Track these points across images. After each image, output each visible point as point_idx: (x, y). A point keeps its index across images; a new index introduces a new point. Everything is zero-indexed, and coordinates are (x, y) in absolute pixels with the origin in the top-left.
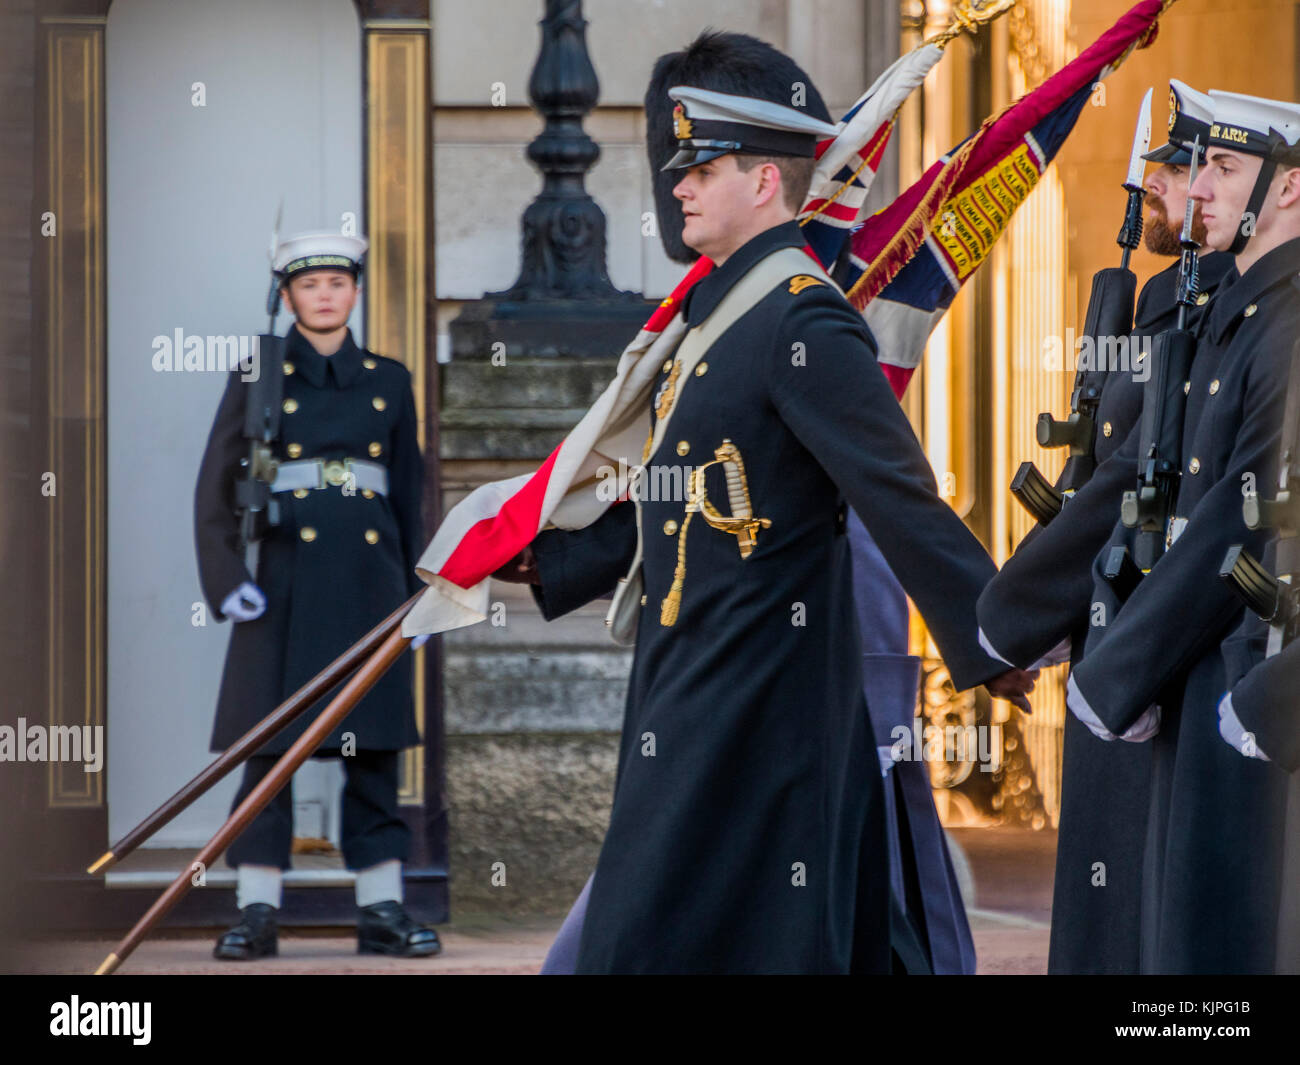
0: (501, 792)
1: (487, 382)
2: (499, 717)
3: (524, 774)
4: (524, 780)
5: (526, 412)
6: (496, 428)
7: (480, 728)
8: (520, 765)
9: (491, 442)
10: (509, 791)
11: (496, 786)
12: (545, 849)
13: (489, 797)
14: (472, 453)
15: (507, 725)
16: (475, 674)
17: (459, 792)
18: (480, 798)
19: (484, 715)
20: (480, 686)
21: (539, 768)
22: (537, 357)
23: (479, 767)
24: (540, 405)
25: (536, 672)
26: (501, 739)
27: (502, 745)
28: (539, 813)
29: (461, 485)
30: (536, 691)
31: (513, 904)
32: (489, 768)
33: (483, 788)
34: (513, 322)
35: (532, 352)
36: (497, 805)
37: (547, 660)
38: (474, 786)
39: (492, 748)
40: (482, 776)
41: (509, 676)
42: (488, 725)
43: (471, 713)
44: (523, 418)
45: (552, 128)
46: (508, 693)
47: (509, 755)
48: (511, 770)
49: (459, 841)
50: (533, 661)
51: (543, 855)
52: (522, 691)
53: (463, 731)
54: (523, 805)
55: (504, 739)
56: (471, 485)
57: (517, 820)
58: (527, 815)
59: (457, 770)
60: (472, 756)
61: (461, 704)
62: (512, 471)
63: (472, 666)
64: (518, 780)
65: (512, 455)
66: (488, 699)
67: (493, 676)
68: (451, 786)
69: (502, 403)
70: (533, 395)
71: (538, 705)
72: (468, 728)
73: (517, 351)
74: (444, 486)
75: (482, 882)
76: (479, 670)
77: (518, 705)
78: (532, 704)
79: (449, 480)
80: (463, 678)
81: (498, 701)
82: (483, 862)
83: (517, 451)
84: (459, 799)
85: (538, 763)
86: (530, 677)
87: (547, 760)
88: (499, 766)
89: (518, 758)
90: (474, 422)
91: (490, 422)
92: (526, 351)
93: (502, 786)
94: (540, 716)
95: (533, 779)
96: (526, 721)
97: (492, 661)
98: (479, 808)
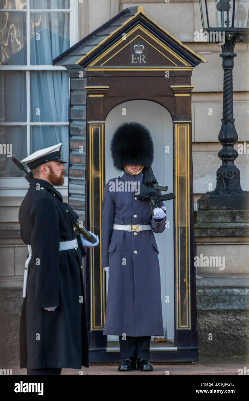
0: (213, 326)
1: (208, 216)
2: (212, 306)
3: (219, 321)
4: (219, 322)
5: (218, 224)
6: (210, 229)
7: (207, 309)
8: (218, 318)
9: (209, 232)
10: (215, 326)
11: (211, 324)
12: (225, 341)
13: (209, 327)
14: (204, 235)
15: (214, 308)
16: (205, 294)
17: (202, 326)
18: (207, 327)
19: (208, 305)
20: (206, 298)
21: (223, 320)
22: (221, 209)
23: (206, 319)
24: (222, 222)
25: (222, 294)
26: (212, 312)
27: (213, 314)
28: (223, 332)
29: (201, 243)
30: (222, 299)
31: (216, 356)
32: (209, 319)
33: (208, 325)
34: (215, 200)
35: (220, 208)
36: (212, 329)
37: (224, 291)
38: (205, 324)
39: (210, 314)
40: (207, 321)
41: (214, 295)
42: (209, 308)
43: (204, 305)
44: (217, 226)
45: (225, 147)
46: (214, 299)
47: (215, 316)
48: (215, 320)
49: (202, 339)
50: (220, 291)
51: (224, 343)
52: (218, 299)
53: (202, 310)
54: (219, 329)
55: (213, 312)
56: (204, 243)
57: (217, 333)
58: (220, 332)
59: (201, 320)
60: (205, 316)
61: (201, 302)
62: (214, 240)
63: (204, 292)
64: (217, 323)
65: (215, 235)
66: (209, 301)
67: (210, 295)
68: (199, 324)
69: (212, 221)
70: (220, 219)
71: (222, 303)
72: (204, 309)
73: (216, 207)
74: (196, 244)
75: (208, 350)
76: (206, 293)
77: (217, 303)
78: (221, 302)
79: (198, 242)
80: (202, 295)
81: (211, 302)
82: (208, 345)
83: (216, 234)
84: (201, 328)
85: (223, 318)
86: (220, 295)
87: (225, 317)
88: (212, 319)
89: (217, 317)
90: (204, 226)
91: (208, 226)
92: (218, 207)
93: (213, 324)
94: (223, 305)
95: (221, 322)
96: (219, 307)
97: (210, 291)
98: (207, 330)
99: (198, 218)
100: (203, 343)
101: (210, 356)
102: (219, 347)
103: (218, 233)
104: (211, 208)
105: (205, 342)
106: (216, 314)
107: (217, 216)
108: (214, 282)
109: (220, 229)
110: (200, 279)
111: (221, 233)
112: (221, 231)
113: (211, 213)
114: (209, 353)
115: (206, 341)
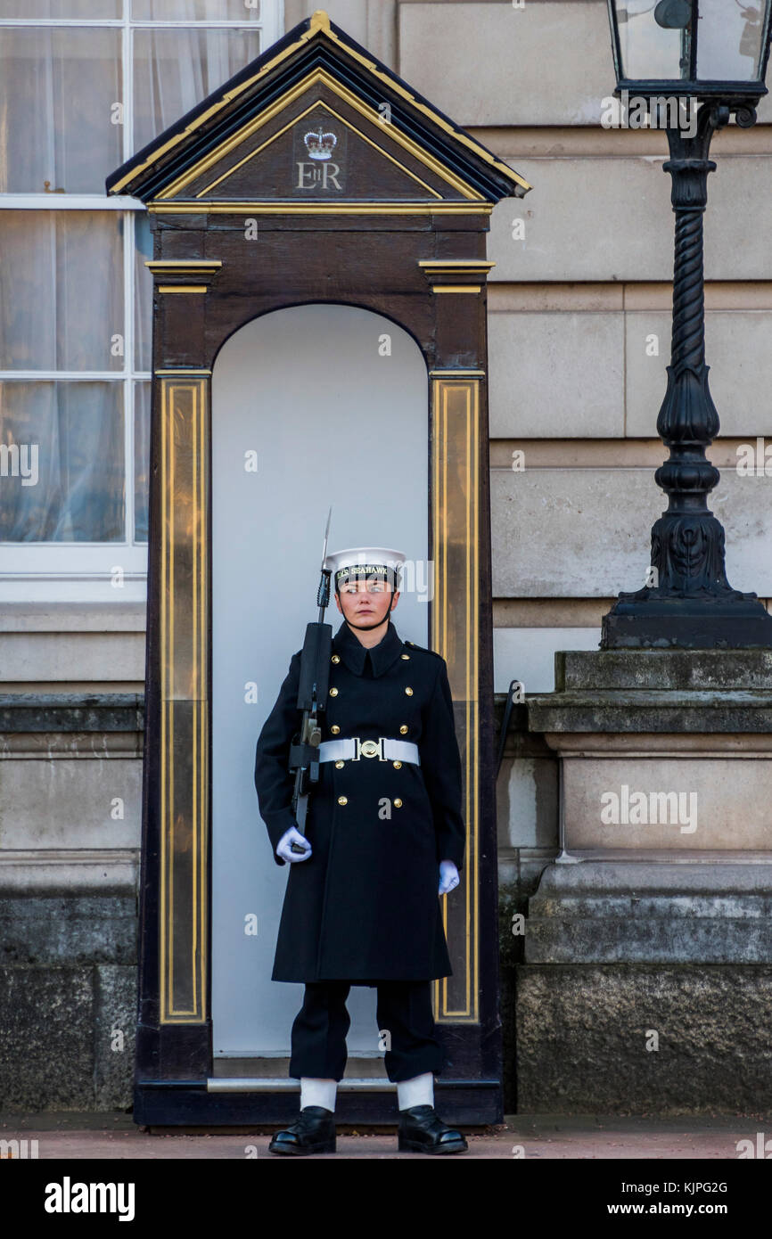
0: (606, 1012)
1: (600, 670)
2: (604, 951)
3: (626, 998)
4: (624, 1002)
5: (631, 694)
6: (601, 708)
7: (588, 960)
8: (622, 990)
9: (597, 719)
10: (612, 1012)
11: (602, 1007)
12: (644, 1061)
13: (595, 1017)
14: (582, 729)
15: (611, 957)
16: (584, 912)
17: (572, 1013)
18: (587, 1017)
19: (592, 948)
20: (587, 923)
21: (639, 993)
22: (651, 646)
23: (586, 992)
24: (645, 688)
25: (637, 912)
26: (605, 969)
27: (606, 974)
28: (638, 1031)
29: (577, 754)
30: (637, 928)
31: (616, 1108)
32: (595, 992)
33: (590, 1008)
34: (631, 618)
35: (647, 643)
36: (601, 1023)
37: (646, 902)
38: (582, 1008)
39: (597, 975)
40: (589, 999)
41: (614, 915)
42: (595, 957)
43: (580, 946)
44: (623, 699)
45: (677, 455)
46: (612, 929)
47: (612, 982)
48: (614, 994)
49: (570, 1054)
50: (633, 902)
51: (641, 1066)
52: (624, 928)
53: (574, 961)
54: (625, 1024)
55: (608, 968)
56: (587, 754)
57: (619, 1036)
58: (628, 1032)
59: (568, 993)
60: (581, 982)
61: (571, 939)
62: (618, 743)
63: (582, 907)
64: (620, 1002)
65: (616, 729)
66: (595, 934)
67: (600, 915)
68: (563, 1007)
69: (613, 685)
70: (640, 679)
71: (639, 940)
72: (579, 959)
73: (633, 641)
74: (563, 754)
75: (590, 1088)
76: (589, 909)
77: (621, 939)
78: (631, 939)
79: (566, 750)
80: (574, 916)
81: (603, 936)
82: (590, 1072)
83: (620, 726)
84: (568, 1017)
85: (638, 988)
86: (632, 916)
87: (645, 986)
88: (603, 991)
89: (620, 984)
90: (582, 701)
91: (595, 701)
92: (642, 642)
93: (606, 1007)
94: (640, 949)
95: (633, 1002)
96: (628, 953)
97: (600, 902)
98: (587, 1026)
99: (569, 675)
100: (574, 1066)
101: (596, 1109)
102: (625, 1078)
103: (628, 722)
104: (617, 645)
105: (580, 1063)
106: (616, 976)
107: (630, 668)
108: (614, 876)
109: (632, 709)
110: (573, 865)
111: (636, 722)
112: (637, 717)
113: (611, 659)
114: (593, 1098)
115: (585, 1059)
